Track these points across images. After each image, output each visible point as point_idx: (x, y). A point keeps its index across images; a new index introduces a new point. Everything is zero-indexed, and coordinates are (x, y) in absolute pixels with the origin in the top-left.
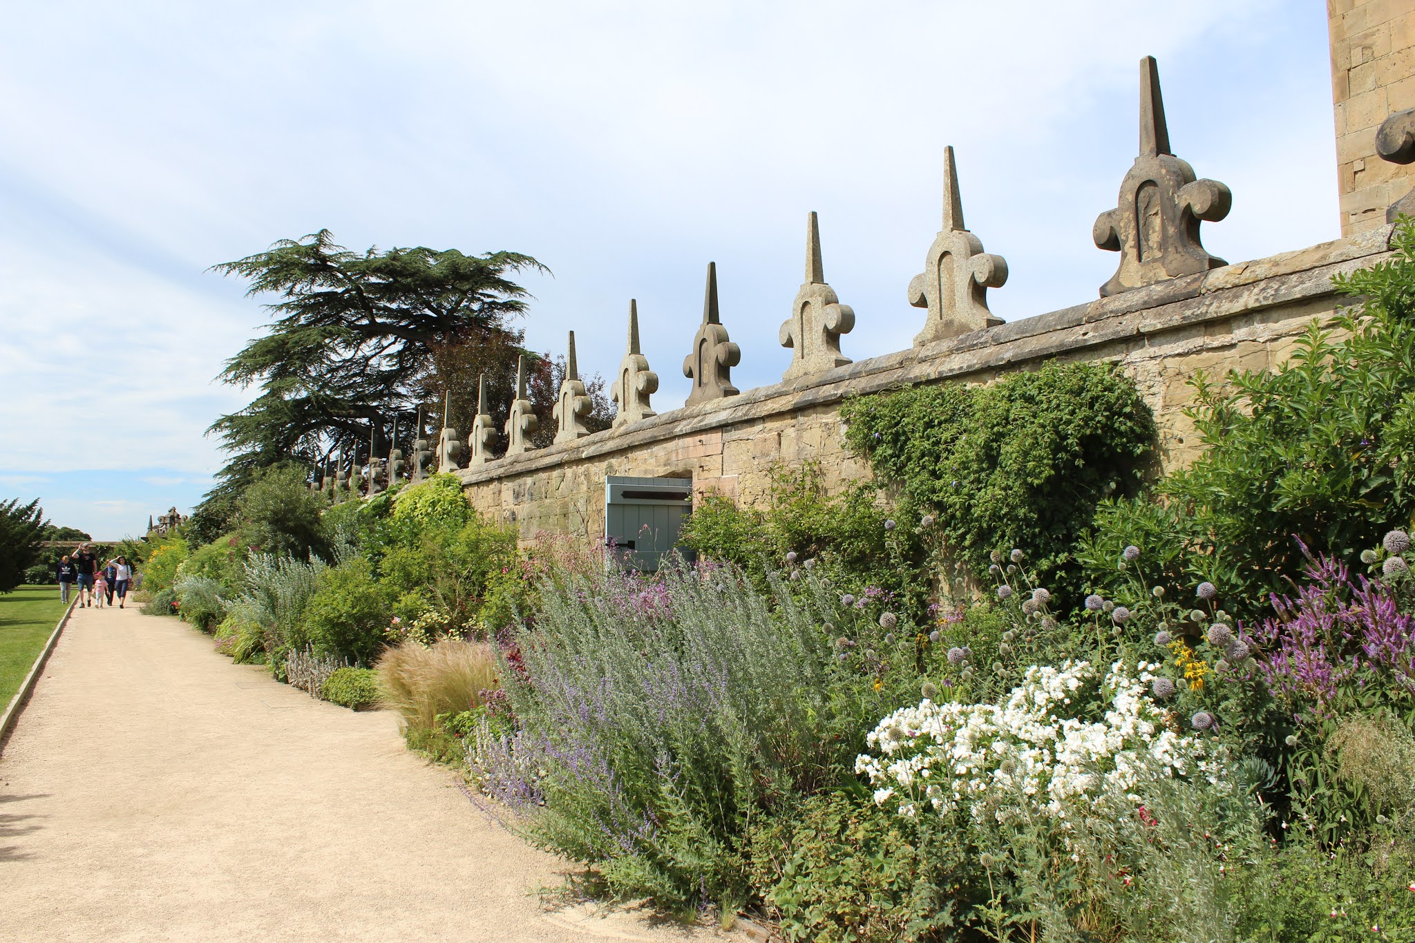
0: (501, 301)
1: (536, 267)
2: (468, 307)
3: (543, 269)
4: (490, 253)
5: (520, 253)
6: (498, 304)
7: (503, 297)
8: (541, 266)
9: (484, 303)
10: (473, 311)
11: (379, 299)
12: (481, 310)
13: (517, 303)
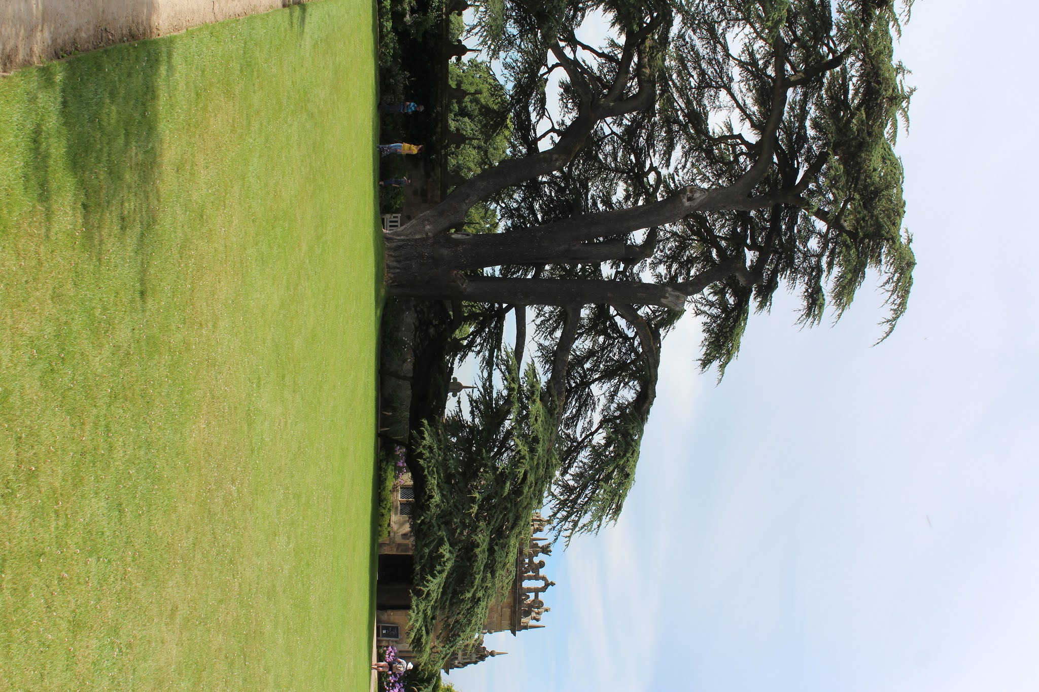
0: (822, 283)
1: (890, 315)
2: (811, 232)
3: (887, 327)
4: (910, 241)
5: (912, 289)
6: (819, 276)
7: (828, 284)
8: (892, 322)
9: (819, 256)
10: (807, 239)
11: (819, 105)
12: (807, 255)
13: (821, 306)
